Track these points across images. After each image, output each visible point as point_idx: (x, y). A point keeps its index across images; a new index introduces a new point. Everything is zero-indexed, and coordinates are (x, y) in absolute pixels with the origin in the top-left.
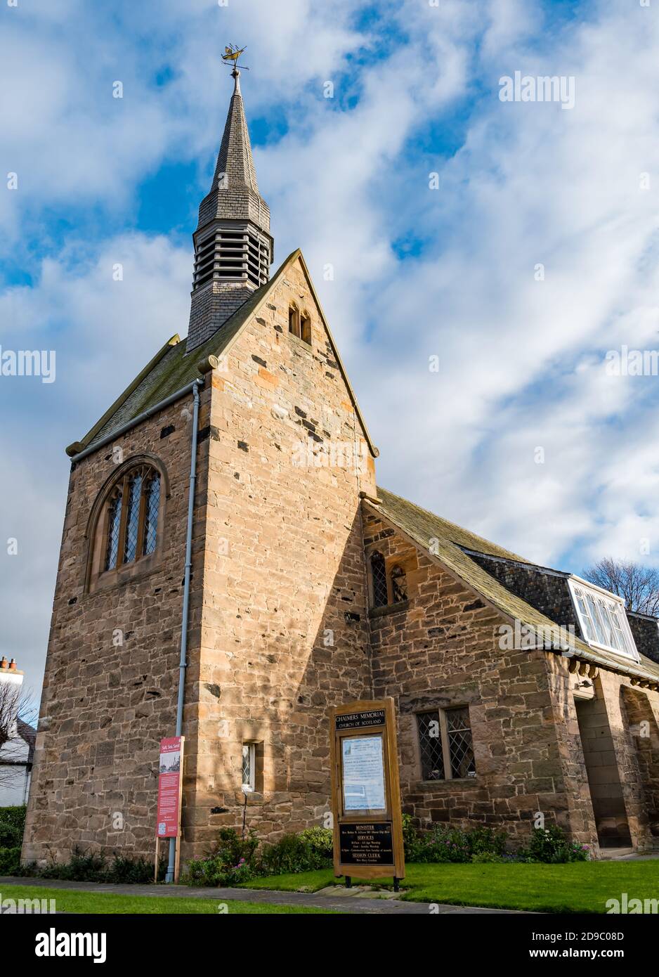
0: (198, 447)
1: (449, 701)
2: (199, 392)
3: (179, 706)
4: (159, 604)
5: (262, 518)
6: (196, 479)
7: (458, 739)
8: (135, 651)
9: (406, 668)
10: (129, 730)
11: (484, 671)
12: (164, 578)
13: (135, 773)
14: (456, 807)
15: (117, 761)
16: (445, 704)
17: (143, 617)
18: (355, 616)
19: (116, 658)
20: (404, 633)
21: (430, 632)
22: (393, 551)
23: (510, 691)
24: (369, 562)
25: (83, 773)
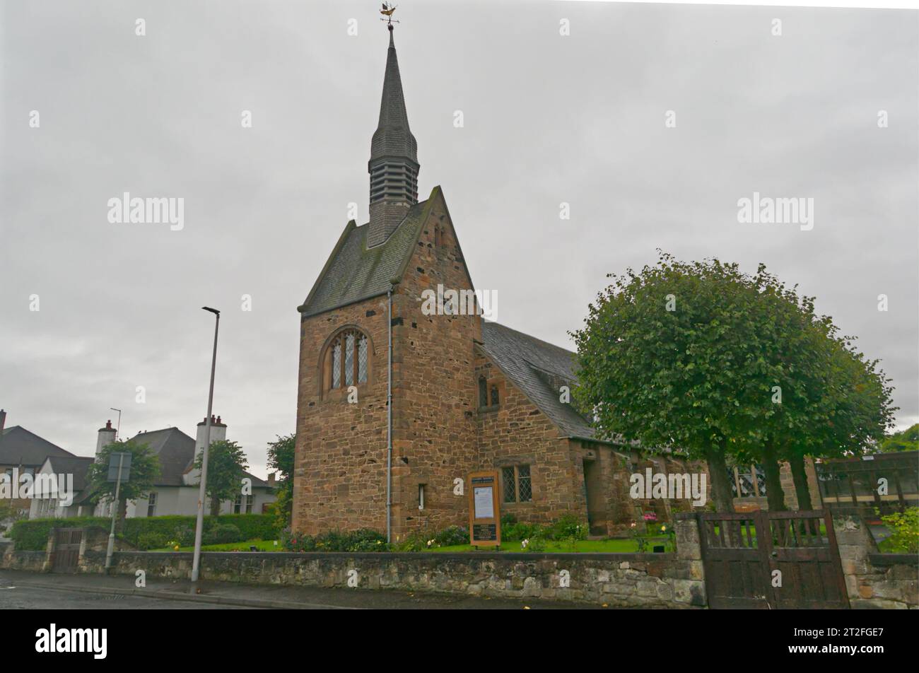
0: (392, 329)
1: (520, 462)
2: (391, 295)
3: (389, 468)
4: (372, 414)
5: (424, 365)
6: (392, 348)
7: (524, 482)
8: (358, 437)
9: (497, 443)
10: (358, 479)
11: (538, 448)
12: (374, 400)
13: (363, 500)
14: (522, 516)
15: (352, 494)
16: (517, 463)
17: (362, 419)
18: (470, 413)
19: (346, 440)
20: (497, 424)
21: (511, 425)
22: (492, 376)
23: (551, 458)
24: (478, 381)
25: (330, 500)
